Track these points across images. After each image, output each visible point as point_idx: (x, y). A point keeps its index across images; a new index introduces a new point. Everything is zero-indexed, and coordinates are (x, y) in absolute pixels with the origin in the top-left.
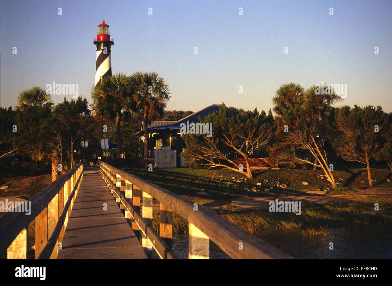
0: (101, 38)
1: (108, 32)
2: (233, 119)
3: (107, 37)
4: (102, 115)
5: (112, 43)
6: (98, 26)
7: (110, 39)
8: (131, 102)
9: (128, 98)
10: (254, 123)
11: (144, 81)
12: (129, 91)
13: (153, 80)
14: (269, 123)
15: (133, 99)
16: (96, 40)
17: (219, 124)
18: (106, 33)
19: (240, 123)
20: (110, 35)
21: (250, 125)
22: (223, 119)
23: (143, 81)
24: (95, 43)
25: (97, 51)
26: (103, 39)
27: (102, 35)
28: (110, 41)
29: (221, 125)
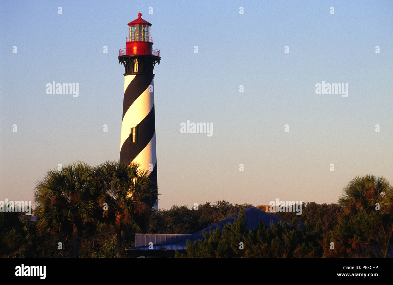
0: (135, 48)
1: (149, 38)
2: (251, 236)
3: (146, 46)
4: (49, 229)
5: (157, 59)
6: (129, 24)
7: (153, 52)
8: (94, 208)
9: (90, 202)
10: (284, 243)
11: (116, 175)
12: (92, 191)
13: (131, 173)
14: (311, 244)
15: (97, 204)
16: (125, 53)
17: (229, 244)
18: (144, 39)
19: (262, 242)
20: (152, 44)
21: (278, 246)
22: (235, 235)
23: (114, 175)
24: (122, 59)
25: (125, 75)
26: (138, 50)
27: (137, 42)
28: (153, 54)
29: (231, 246)
